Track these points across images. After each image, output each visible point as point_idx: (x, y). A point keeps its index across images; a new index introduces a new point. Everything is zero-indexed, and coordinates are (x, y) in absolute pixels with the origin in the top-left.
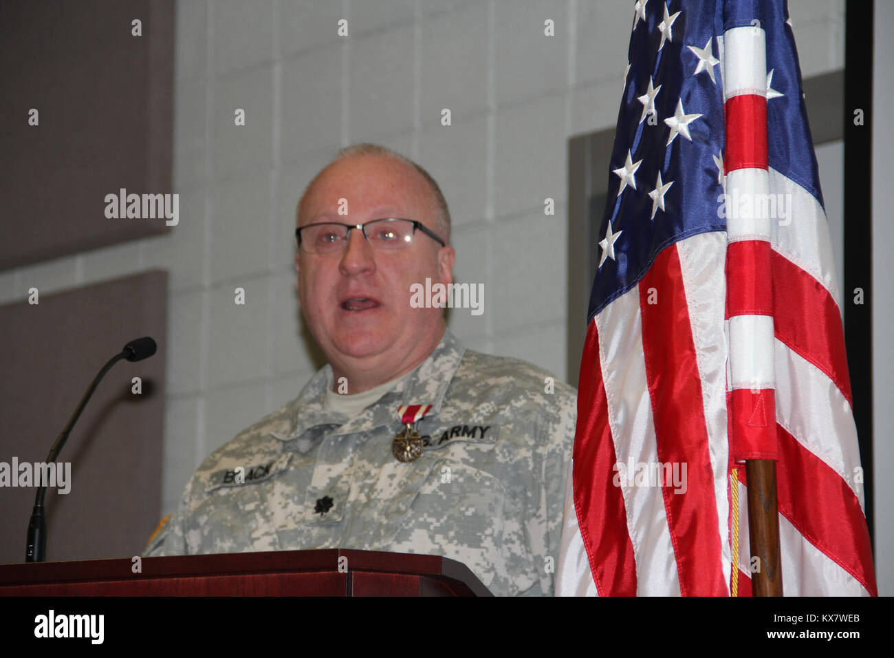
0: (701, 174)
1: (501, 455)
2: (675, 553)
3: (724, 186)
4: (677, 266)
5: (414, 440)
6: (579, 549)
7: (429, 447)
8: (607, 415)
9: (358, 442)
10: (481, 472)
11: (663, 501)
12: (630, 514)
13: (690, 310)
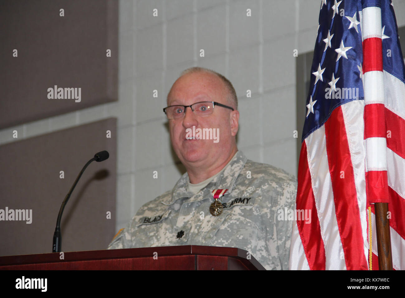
0: (352, 74)
1: (255, 211)
2: (343, 246)
3: (363, 79)
4: (342, 116)
5: (219, 206)
6: (300, 244)
7: (225, 208)
8: (311, 183)
9: (197, 205)
10: (246, 219)
11: (337, 222)
12: (322, 228)
13: (348, 136)
